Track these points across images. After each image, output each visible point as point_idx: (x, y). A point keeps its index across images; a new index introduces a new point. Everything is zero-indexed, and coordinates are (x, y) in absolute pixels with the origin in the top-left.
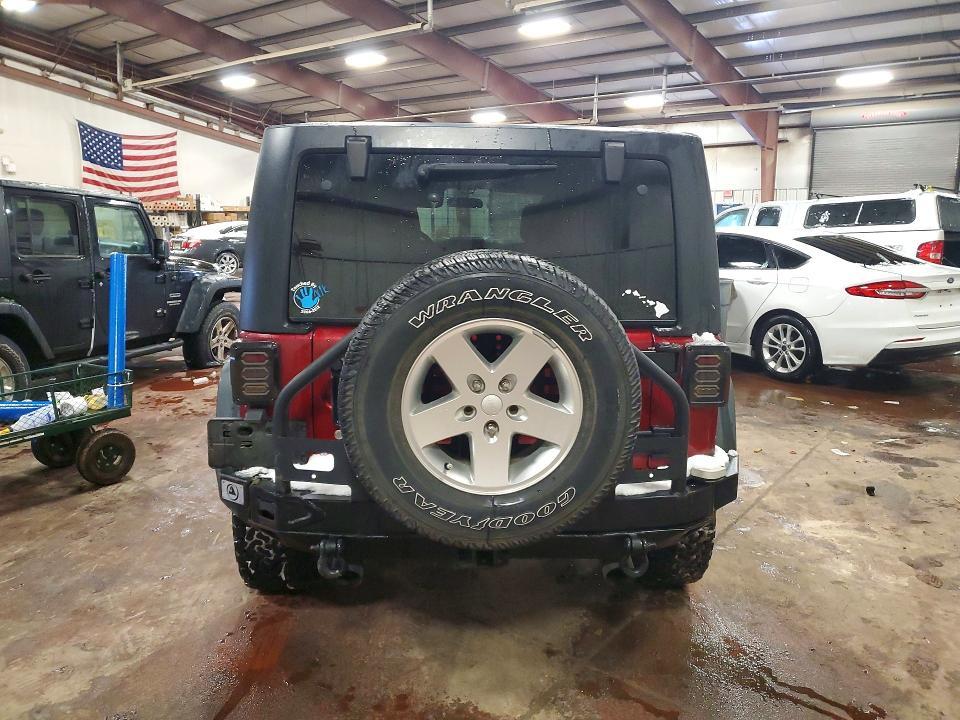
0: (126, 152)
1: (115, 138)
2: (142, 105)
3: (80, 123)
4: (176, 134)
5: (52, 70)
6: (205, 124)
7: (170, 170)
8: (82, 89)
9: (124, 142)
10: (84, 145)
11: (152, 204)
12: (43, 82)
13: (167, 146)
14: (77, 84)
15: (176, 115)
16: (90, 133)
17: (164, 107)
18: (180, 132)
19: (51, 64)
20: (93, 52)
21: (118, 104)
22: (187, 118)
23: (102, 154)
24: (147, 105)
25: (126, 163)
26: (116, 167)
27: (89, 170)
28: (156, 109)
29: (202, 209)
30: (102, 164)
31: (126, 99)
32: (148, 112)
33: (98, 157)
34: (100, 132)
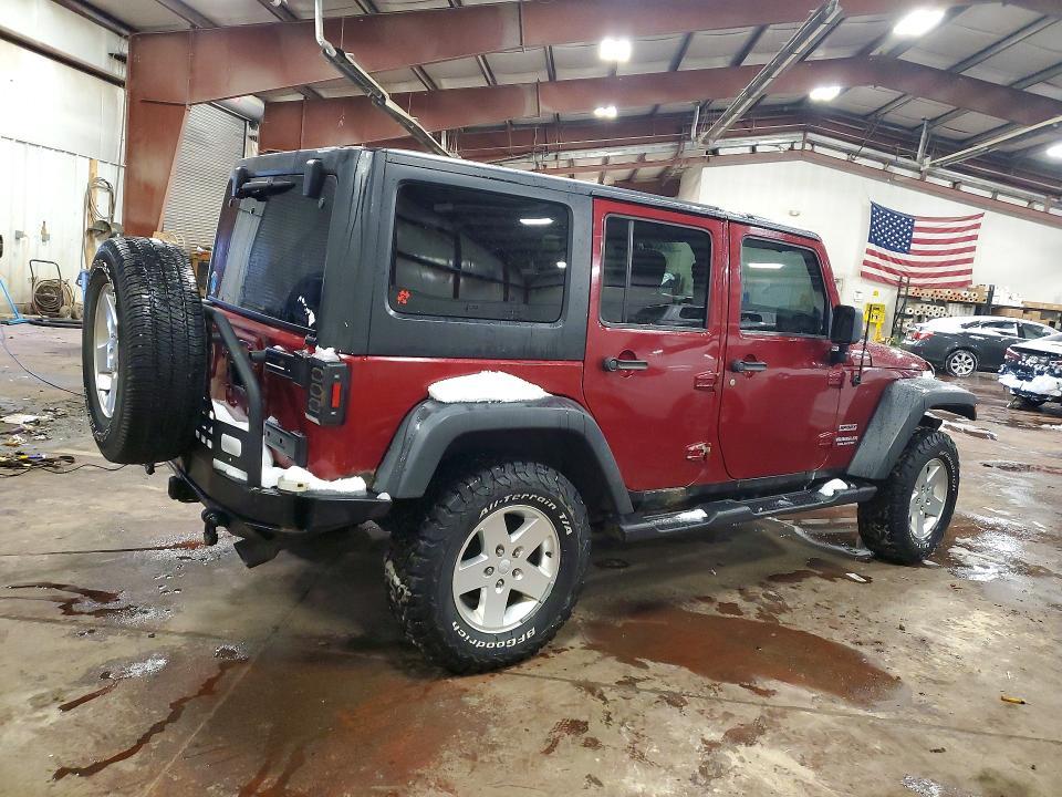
0: (916, 235)
1: (907, 220)
2: (948, 184)
3: (873, 205)
4: (982, 215)
5: (857, 154)
6: (1025, 204)
7: (966, 255)
8: (884, 170)
9: (917, 224)
10: (872, 226)
11: (931, 292)
12: (848, 166)
13: (968, 228)
14: (880, 166)
15: (988, 194)
16: (882, 215)
17: (974, 186)
18: (988, 213)
19: (857, 148)
20: (905, 132)
21: (920, 184)
22: (1000, 197)
23: (889, 237)
24: (955, 184)
25: (914, 246)
26: (902, 251)
27: (872, 253)
28: (964, 188)
29: (994, 303)
30: (887, 247)
31: (929, 179)
32: (954, 192)
33: (885, 239)
34: (893, 214)
